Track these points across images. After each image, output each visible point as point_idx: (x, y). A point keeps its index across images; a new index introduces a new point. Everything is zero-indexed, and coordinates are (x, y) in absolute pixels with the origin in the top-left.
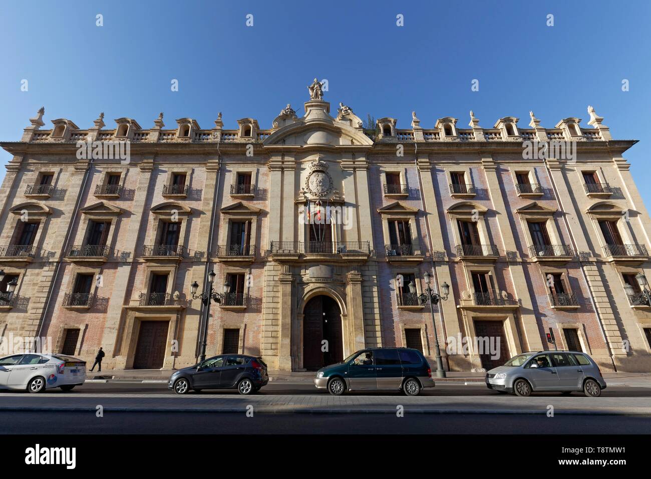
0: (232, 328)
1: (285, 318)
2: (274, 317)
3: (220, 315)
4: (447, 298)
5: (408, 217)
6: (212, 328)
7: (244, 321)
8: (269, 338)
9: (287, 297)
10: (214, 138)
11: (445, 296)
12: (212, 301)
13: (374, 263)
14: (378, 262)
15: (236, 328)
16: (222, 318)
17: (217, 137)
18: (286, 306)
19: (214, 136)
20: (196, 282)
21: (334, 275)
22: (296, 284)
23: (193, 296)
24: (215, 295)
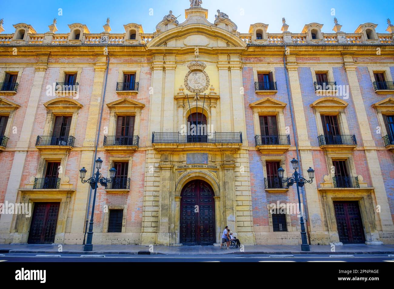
0: (116, 208)
1: (165, 200)
2: (154, 199)
3: (106, 197)
4: (312, 181)
5: (277, 110)
6: (99, 209)
7: (128, 202)
8: (149, 217)
9: (167, 182)
10: (103, 41)
11: (311, 180)
12: (99, 184)
13: (245, 152)
14: (248, 150)
15: (120, 208)
16: (107, 200)
17: (105, 40)
18: (165, 189)
19: (103, 39)
20: (84, 168)
21: (209, 162)
22: (174, 170)
23: (82, 181)
24: (101, 179)
